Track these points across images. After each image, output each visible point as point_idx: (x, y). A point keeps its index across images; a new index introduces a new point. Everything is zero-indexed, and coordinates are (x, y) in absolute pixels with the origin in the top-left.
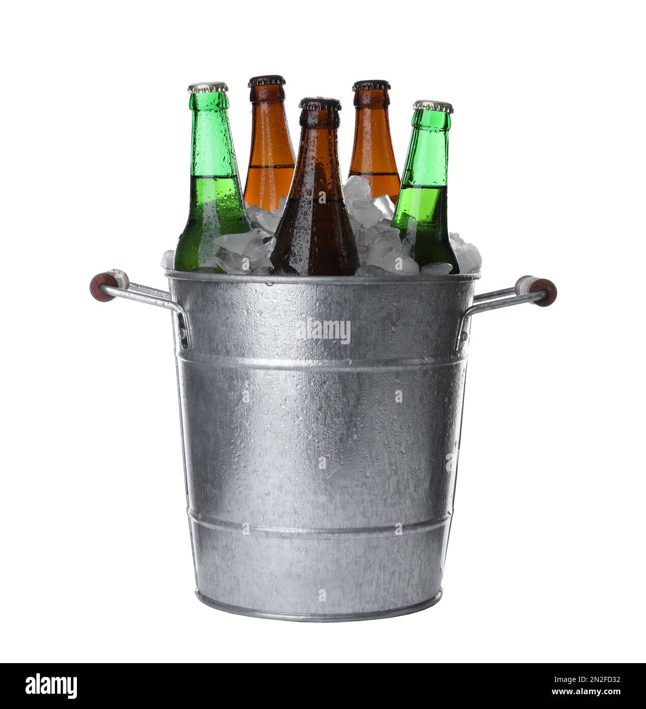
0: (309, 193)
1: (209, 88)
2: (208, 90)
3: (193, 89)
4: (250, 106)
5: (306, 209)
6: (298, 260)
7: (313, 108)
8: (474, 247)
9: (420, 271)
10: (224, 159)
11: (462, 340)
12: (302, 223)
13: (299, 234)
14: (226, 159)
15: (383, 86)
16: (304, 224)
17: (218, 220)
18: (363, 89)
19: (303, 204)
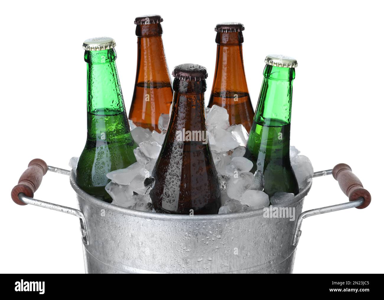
0: (180, 147)
1: (99, 47)
2: (99, 48)
3: (87, 47)
4: (136, 38)
5: (178, 160)
6: (172, 201)
7: (184, 79)
8: (307, 158)
9: (270, 200)
10: (113, 102)
11: (297, 236)
12: (175, 171)
13: (172, 179)
14: (114, 102)
15: (239, 30)
16: (177, 172)
17: (108, 150)
18: (223, 32)
19: (176, 155)
